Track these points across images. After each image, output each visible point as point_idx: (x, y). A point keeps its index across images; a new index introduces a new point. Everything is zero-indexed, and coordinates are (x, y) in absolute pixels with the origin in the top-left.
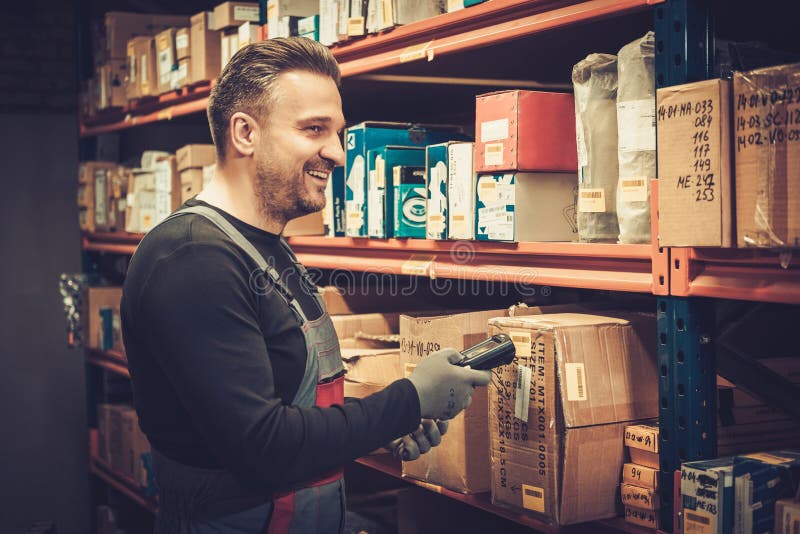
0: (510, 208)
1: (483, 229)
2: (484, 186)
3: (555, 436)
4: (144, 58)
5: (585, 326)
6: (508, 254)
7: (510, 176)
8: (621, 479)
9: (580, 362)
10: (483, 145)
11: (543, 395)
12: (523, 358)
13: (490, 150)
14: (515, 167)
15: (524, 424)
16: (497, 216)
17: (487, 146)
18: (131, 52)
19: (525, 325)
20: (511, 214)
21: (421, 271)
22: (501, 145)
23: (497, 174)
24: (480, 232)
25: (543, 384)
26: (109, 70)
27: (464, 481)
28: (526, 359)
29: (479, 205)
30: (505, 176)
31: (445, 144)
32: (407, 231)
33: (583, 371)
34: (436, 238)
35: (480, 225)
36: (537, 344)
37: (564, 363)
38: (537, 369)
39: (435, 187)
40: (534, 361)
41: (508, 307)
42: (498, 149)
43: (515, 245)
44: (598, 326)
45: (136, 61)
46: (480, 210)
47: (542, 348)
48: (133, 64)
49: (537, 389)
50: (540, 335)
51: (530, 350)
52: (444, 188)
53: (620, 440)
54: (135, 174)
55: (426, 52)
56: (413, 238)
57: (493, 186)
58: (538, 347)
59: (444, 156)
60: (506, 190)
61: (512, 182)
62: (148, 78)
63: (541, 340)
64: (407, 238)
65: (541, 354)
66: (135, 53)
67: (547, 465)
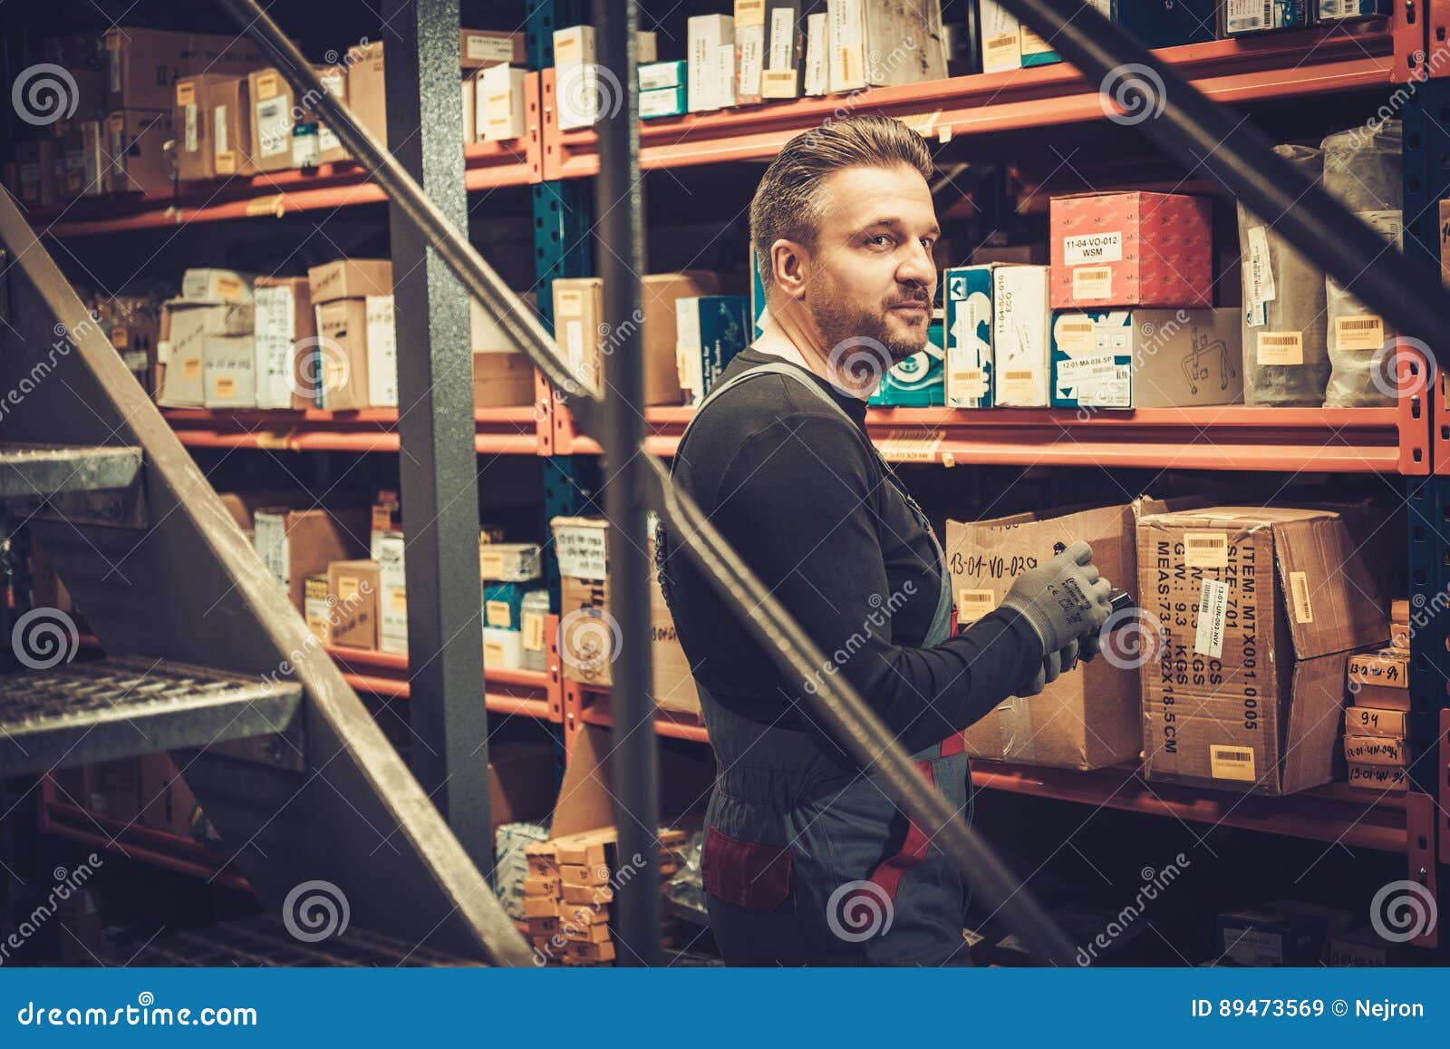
0: (1121, 360)
1: (1066, 392)
2: (1067, 328)
3: (1275, 673)
4: (220, 112)
5: (1300, 521)
6: (1118, 425)
7: (1124, 315)
8: (1342, 727)
9: (1302, 571)
10: (1070, 270)
11: (1253, 617)
12: (1210, 569)
13: (1082, 276)
14: (1136, 301)
15: (1213, 661)
16: (1095, 371)
17: (1076, 272)
18: (186, 98)
19: (1214, 523)
20: (1126, 368)
21: (925, 456)
22: (1108, 269)
23: (1095, 311)
24: (1060, 395)
25: (1253, 602)
26: (118, 128)
27: (1083, 752)
28: (1218, 570)
29: (1057, 355)
30: (1112, 315)
31: (988, 267)
32: (895, 396)
33: (1305, 581)
34: (967, 405)
35: (1060, 385)
36: (1240, 549)
37: (1288, 572)
38: (1240, 582)
39: (964, 329)
40: (1235, 573)
41: (1130, 501)
42: (1099, 276)
43: (1130, 413)
44: (1312, 521)
45: (200, 115)
46: (1060, 364)
47: (1249, 553)
48: (191, 119)
49: (1240, 611)
50: (1246, 535)
51: (1227, 558)
52: (985, 332)
53: (1341, 675)
54: (171, 309)
55: (935, 129)
56: (903, 406)
57: (1086, 328)
58: (1241, 553)
59: (984, 285)
60: (1117, 334)
61: (1127, 323)
62: (230, 146)
63: (1248, 542)
64: (893, 407)
65: (1249, 562)
66: (198, 100)
67: (1259, 713)
